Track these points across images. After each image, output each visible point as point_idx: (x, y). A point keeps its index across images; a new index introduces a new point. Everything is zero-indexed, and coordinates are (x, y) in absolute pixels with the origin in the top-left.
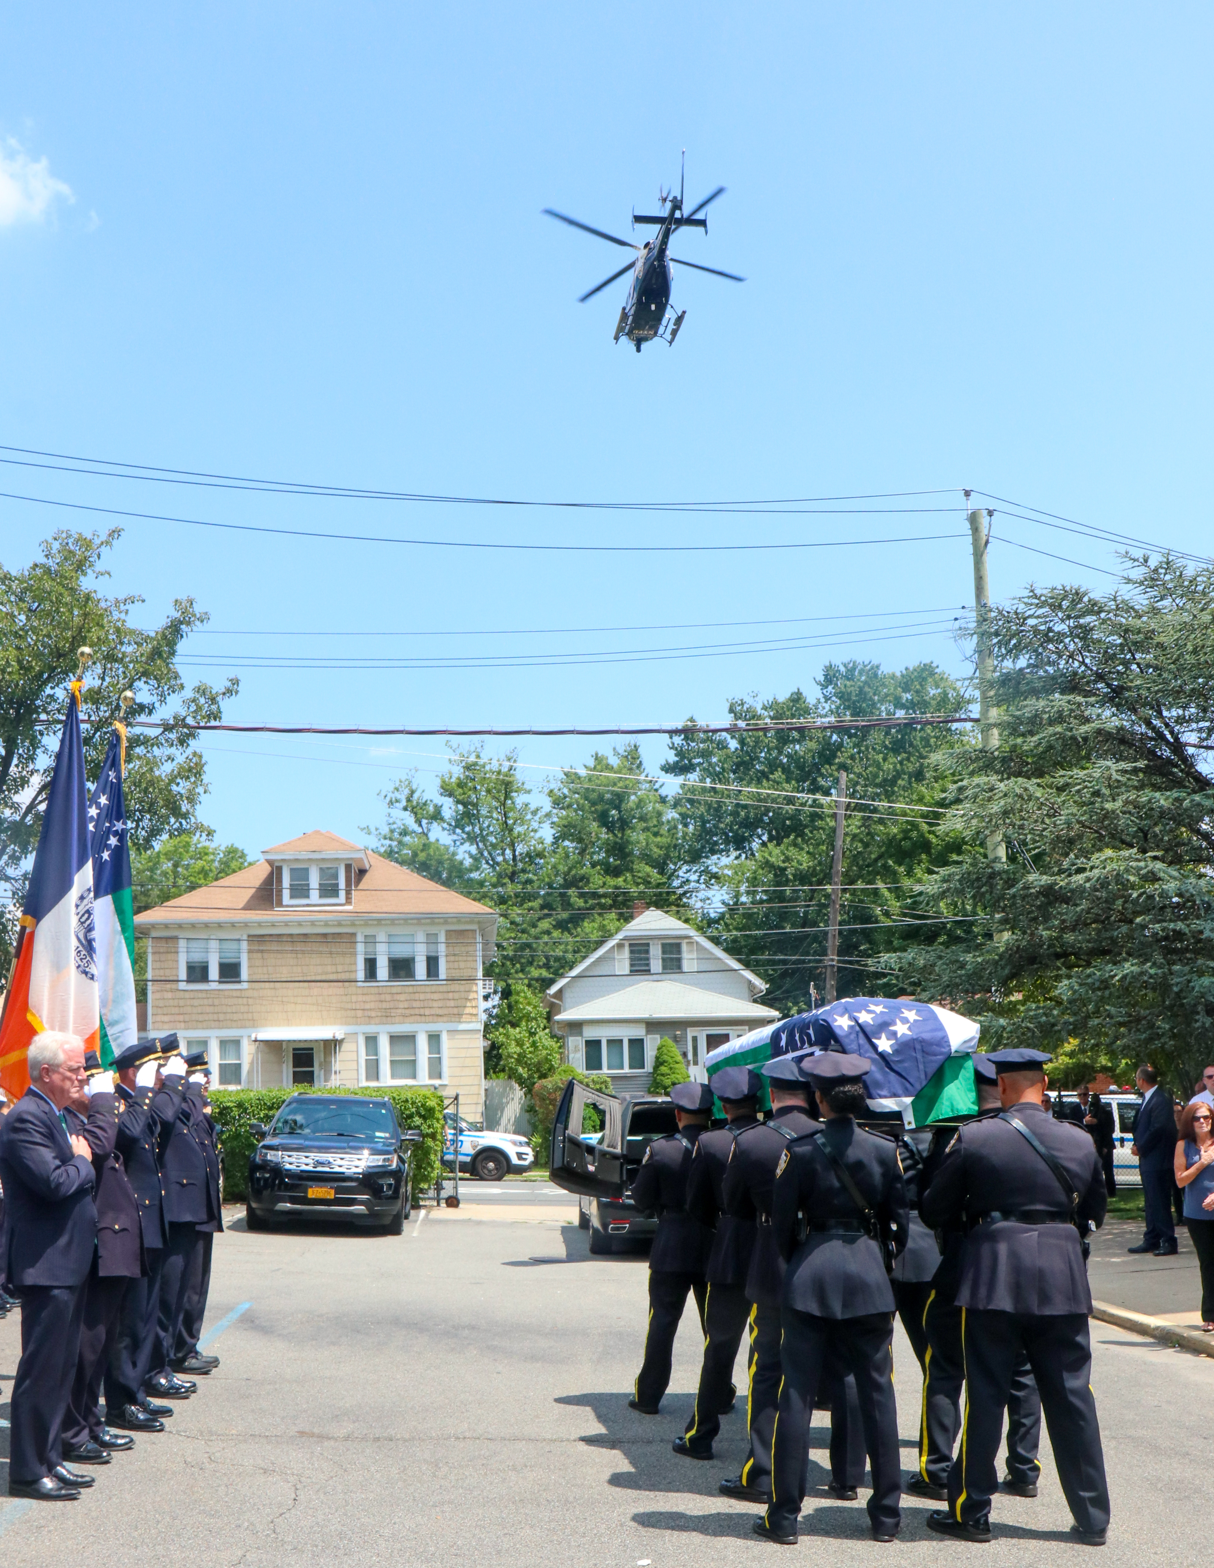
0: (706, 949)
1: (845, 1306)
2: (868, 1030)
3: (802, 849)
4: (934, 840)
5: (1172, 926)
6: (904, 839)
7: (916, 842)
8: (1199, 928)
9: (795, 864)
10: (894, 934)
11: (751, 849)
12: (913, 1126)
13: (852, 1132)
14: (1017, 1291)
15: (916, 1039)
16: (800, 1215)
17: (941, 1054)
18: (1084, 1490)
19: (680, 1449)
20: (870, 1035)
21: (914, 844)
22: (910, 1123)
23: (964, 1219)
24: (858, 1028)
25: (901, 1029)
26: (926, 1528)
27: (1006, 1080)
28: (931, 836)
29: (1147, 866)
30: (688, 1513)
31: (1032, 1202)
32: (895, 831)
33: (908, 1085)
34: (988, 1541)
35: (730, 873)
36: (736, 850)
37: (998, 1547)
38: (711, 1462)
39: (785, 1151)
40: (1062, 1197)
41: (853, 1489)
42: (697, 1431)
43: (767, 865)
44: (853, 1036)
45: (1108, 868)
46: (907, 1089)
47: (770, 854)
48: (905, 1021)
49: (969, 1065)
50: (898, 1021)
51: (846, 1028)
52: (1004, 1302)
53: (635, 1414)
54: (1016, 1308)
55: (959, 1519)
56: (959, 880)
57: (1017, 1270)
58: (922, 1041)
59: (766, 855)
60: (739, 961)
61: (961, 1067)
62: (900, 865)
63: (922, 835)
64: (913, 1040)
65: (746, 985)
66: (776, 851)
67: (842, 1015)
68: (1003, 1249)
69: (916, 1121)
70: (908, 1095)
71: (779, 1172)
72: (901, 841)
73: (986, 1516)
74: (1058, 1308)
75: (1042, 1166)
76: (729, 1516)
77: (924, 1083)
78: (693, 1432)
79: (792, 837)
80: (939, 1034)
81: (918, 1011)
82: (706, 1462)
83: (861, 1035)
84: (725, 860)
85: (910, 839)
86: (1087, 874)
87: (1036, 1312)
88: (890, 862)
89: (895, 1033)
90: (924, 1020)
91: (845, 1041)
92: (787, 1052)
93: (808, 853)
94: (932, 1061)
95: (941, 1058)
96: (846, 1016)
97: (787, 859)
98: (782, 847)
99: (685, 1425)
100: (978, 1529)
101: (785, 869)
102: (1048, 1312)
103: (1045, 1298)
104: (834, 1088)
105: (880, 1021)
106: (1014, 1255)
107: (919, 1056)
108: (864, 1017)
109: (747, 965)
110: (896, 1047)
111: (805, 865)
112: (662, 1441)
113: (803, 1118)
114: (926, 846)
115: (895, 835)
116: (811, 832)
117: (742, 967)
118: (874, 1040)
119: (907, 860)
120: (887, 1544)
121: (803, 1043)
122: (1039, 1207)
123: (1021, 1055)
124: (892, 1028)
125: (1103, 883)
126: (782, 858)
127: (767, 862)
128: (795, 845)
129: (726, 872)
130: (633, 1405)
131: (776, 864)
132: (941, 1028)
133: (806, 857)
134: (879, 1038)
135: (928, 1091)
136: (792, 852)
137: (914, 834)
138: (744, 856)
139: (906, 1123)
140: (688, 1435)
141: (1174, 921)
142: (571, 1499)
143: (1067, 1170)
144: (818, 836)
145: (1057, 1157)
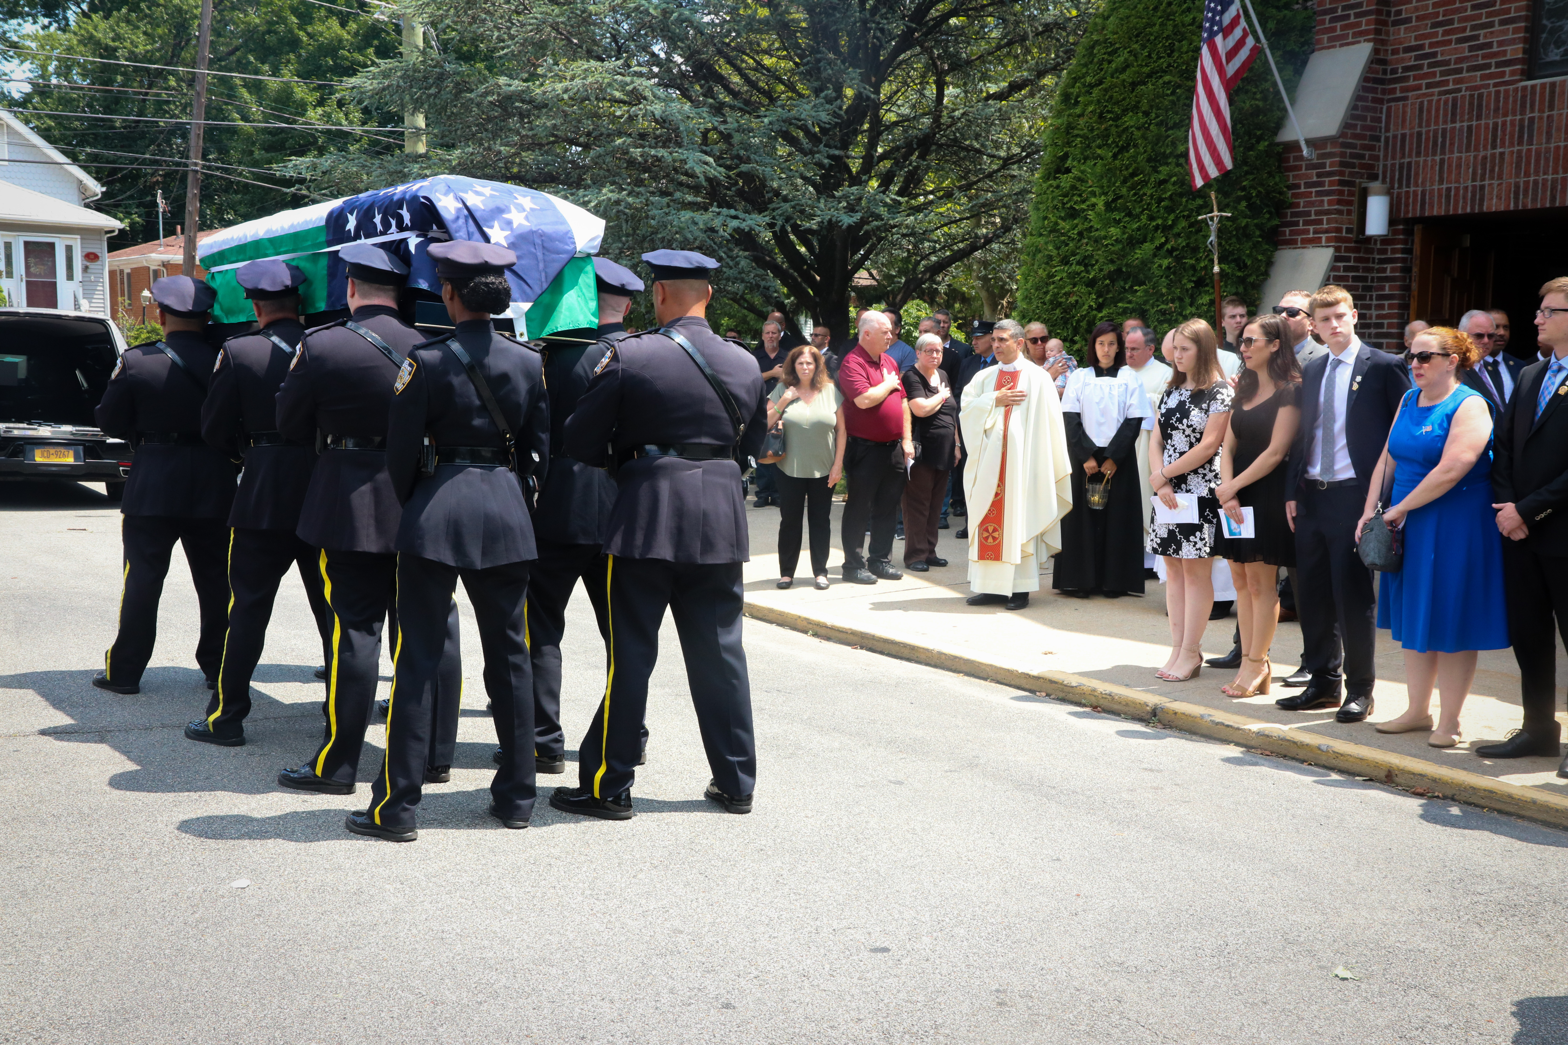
0: (20, 134)
1: (484, 554)
2: (477, 215)
3: (138, 28)
4: (305, 39)
5: (653, 152)
6: (269, 32)
7: (283, 38)
8: (682, 157)
9: (127, 44)
10: (254, 144)
11: (66, 19)
12: (525, 338)
13: (489, 339)
14: (679, 537)
15: (535, 232)
16: (426, 442)
17: (566, 252)
18: (733, 755)
19: (199, 735)
20: (481, 223)
21: (281, 40)
22: (521, 335)
23: (610, 452)
24: (466, 212)
25: (518, 219)
26: (550, 808)
27: (667, 288)
28: (301, 33)
29: (632, 82)
30: (256, 815)
31: (699, 435)
32: (257, 21)
33: (526, 287)
34: (629, 818)
35: (33, 45)
36: (45, 16)
37: (640, 822)
38: (244, 748)
39: (408, 361)
40: (729, 429)
41: (446, 769)
42: (223, 711)
43: (89, 40)
44: (461, 221)
45: (590, 80)
46: (524, 292)
47: (96, 28)
48: (521, 208)
49: (589, 269)
50: (512, 208)
51: (453, 212)
52: (664, 550)
53: (107, 696)
54: (676, 557)
55: (597, 794)
56: (401, 77)
57: (680, 513)
58: (542, 235)
59: (90, 28)
60: (64, 152)
61: (581, 270)
62: (263, 63)
63: (291, 31)
64: (532, 232)
65: (75, 185)
66: (103, 25)
67: (446, 194)
68: (664, 487)
69: (529, 332)
70: (527, 300)
71: (399, 386)
72: (264, 34)
73: (628, 789)
74: (721, 557)
75: (709, 392)
76: (312, 814)
77: (545, 286)
78: (218, 714)
79: (124, 10)
80: (562, 228)
81: (532, 198)
82: (238, 748)
83: (471, 221)
84: (28, 27)
85: (276, 33)
86: (566, 83)
87: (699, 561)
88: (252, 59)
89: (509, 223)
90: (541, 210)
91: (452, 227)
92: (357, 237)
93: (145, 33)
94: (554, 261)
95: (565, 257)
96: (452, 195)
97: (118, 37)
98: (112, 21)
99: (206, 704)
100: (620, 805)
101: (115, 49)
102: (711, 560)
103: (708, 545)
104: (472, 279)
105: (491, 205)
106: (677, 495)
107: (540, 255)
108: (473, 201)
109: (75, 159)
110: (512, 240)
111: (141, 47)
112: (163, 726)
113: (394, 323)
114: (294, 44)
115: (257, 26)
116: (149, 8)
117: (68, 161)
118: (485, 229)
119: (272, 58)
120: (521, 831)
121: (387, 226)
122: (705, 440)
123: (687, 259)
124: (506, 216)
125: (580, 99)
126: (111, 35)
127: (91, 37)
128: (128, 22)
129: (28, 43)
130: (101, 683)
131: (103, 41)
132: (564, 222)
133: (142, 37)
134: (492, 227)
135: (546, 298)
136: (124, 29)
137: (282, 28)
138: (55, 25)
139: (518, 334)
140: (212, 718)
141: (655, 148)
142: (86, 810)
143: (736, 398)
144: (157, 14)
145: (725, 383)
